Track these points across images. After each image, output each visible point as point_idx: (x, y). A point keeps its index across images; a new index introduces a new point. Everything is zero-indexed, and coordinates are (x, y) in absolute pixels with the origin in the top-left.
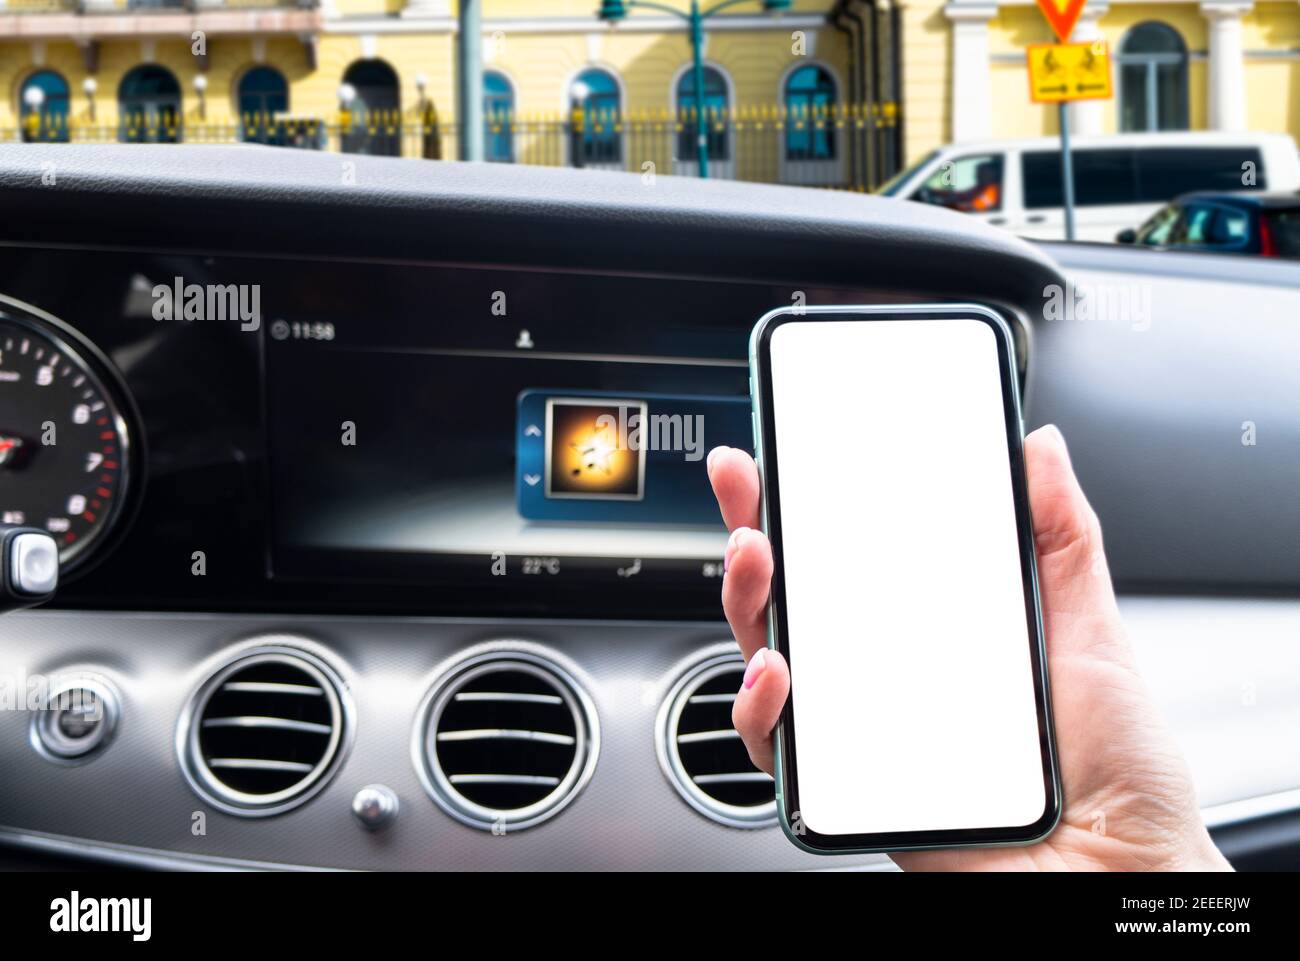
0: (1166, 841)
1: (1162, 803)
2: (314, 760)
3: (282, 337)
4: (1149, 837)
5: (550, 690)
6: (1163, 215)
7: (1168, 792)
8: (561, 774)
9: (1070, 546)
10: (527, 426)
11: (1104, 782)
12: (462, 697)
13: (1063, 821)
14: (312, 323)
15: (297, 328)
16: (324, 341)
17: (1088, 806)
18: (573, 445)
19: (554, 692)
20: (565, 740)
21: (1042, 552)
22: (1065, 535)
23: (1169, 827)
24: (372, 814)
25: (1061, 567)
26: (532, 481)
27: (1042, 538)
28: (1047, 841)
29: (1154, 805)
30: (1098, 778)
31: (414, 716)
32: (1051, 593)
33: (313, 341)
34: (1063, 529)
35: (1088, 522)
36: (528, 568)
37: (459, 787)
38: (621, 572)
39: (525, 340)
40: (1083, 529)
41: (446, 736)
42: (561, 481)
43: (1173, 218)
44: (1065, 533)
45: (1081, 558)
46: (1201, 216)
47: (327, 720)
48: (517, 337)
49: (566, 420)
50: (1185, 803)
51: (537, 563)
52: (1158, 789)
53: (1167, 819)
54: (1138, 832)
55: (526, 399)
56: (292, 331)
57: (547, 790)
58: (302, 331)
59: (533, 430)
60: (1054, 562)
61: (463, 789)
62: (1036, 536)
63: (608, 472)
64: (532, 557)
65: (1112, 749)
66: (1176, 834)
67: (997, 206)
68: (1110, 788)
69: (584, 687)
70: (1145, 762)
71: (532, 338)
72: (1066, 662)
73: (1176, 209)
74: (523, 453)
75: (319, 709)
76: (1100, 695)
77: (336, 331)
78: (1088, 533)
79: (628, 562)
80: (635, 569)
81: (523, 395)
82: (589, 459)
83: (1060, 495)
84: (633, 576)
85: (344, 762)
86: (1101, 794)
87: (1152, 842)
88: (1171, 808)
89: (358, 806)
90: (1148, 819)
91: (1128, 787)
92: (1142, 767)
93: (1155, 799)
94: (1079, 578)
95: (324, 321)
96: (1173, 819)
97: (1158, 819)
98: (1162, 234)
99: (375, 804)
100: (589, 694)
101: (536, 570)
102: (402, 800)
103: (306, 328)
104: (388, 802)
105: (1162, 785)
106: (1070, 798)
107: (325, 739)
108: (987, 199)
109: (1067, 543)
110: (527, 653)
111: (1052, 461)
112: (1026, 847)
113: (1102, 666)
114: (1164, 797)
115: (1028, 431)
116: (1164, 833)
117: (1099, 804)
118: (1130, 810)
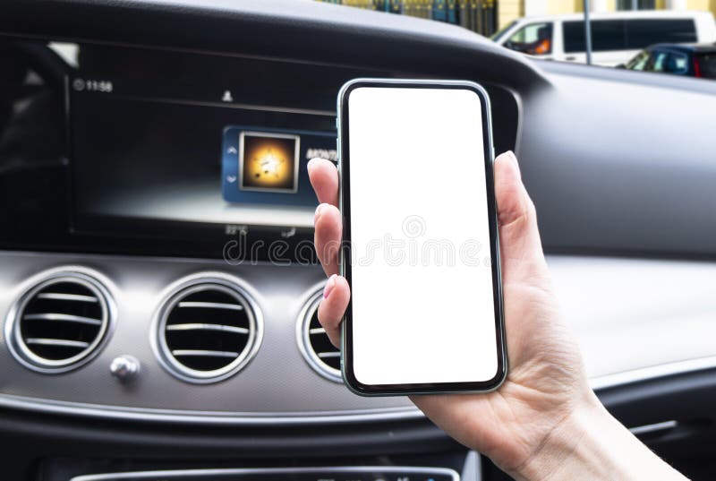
0: (565, 391)
1: (563, 369)
2: (90, 341)
3: (80, 89)
4: (554, 389)
5: (236, 302)
6: (640, 56)
7: (566, 363)
8: (240, 350)
9: (516, 221)
10: (228, 147)
11: (530, 357)
12: (183, 305)
13: (508, 379)
14: (99, 81)
15: (89, 84)
16: (105, 93)
17: (522, 370)
18: (256, 159)
19: (238, 303)
20: (243, 331)
21: (502, 224)
22: (514, 214)
23: (567, 383)
24: (123, 373)
25: (511, 234)
26: (232, 180)
27: (502, 216)
28: (498, 390)
29: (558, 371)
30: (527, 354)
31: (153, 316)
32: (506, 247)
33: (99, 93)
34: (513, 210)
35: (528, 207)
36: (229, 231)
37: (179, 358)
38: (284, 235)
39: (227, 97)
40: (524, 211)
41: (172, 327)
42: (249, 180)
43: (646, 58)
44: (514, 213)
45: (523, 227)
46: (661, 57)
47: (99, 317)
48: (222, 94)
49: (252, 145)
50: (576, 370)
51: (234, 229)
52: (561, 361)
53: (565, 378)
54: (548, 386)
55: (228, 131)
56: (86, 85)
57: (231, 360)
58: (92, 86)
59: (232, 150)
60: (508, 230)
61: (180, 359)
62: (499, 214)
63: (277, 176)
64: (232, 225)
65: (536, 337)
66: (570, 388)
67: (549, 51)
68: (534, 360)
69: (255, 300)
70: (553, 345)
71: (232, 95)
72: (512, 287)
73: (647, 53)
74: (226, 163)
75: (95, 310)
76: (530, 306)
77: (114, 86)
78: (527, 212)
79: (288, 229)
80: (292, 233)
81: (226, 129)
82: (265, 168)
83: (512, 191)
84: (291, 237)
85: (109, 341)
86: (529, 364)
87: (556, 392)
88: (568, 373)
89: (114, 368)
90: (555, 378)
91: (542, 360)
92: (552, 348)
93: (559, 367)
94: (521, 239)
95: (106, 80)
96: (568, 379)
97: (561, 379)
98: (640, 66)
99: (124, 367)
100: (258, 304)
101: (234, 232)
102: (143, 366)
103: (95, 84)
104: (133, 366)
105: (563, 358)
106: (511, 366)
107: (98, 328)
108: (544, 47)
109: (515, 218)
110: (223, 279)
111: (508, 171)
112: (486, 394)
113: (531, 290)
114: (564, 366)
115: (497, 154)
116: (564, 387)
117: (527, 370)
118: (544, 373)
